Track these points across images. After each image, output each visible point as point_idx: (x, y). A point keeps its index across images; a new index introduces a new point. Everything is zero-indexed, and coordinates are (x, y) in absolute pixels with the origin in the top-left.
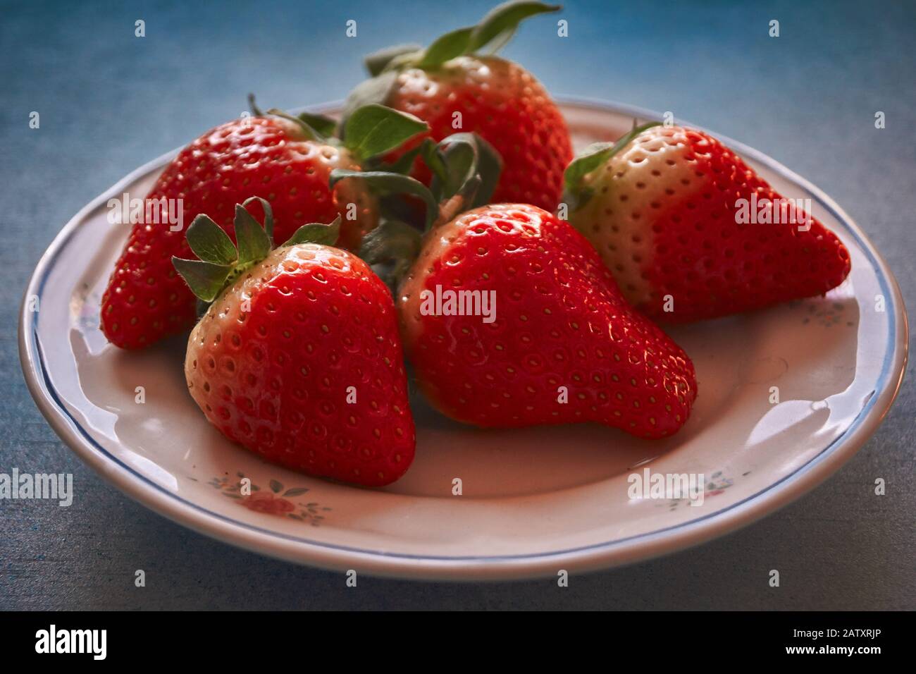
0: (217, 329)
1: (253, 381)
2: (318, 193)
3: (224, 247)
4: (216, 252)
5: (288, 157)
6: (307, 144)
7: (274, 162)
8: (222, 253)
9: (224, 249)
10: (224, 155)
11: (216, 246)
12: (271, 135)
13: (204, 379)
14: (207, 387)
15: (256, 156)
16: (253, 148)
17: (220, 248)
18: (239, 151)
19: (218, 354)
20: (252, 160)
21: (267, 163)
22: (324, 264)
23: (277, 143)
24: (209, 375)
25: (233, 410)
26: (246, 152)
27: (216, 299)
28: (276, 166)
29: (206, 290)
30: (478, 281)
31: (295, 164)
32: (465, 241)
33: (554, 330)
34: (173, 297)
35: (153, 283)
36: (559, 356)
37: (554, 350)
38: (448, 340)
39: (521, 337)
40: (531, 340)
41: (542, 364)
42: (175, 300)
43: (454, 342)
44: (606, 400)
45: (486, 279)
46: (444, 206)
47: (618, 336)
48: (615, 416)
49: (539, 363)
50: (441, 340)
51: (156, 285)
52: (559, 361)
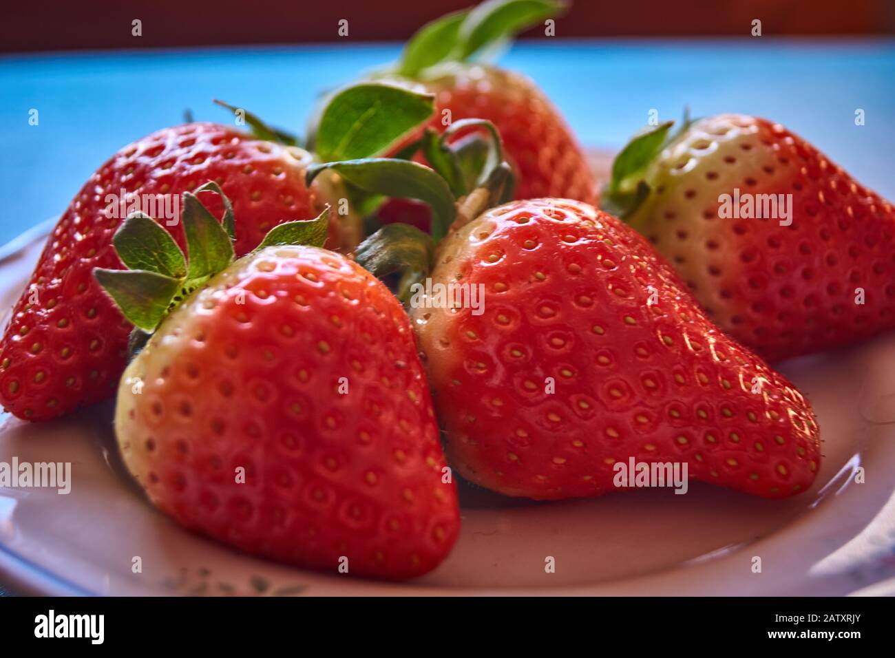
0: (163, 360)
1: (219, 427)
2: (289, 198)
3: (167, 254)
4: (156, 262)
5: (246, 156)
7: (228, 162)
8: (165, 263)
9: (168, 258)
10: (158, 159)
11: (155, 254)
12: (221, 134)
13: (145, 435)
14: (150, 445)
15: (202, 156)
16: (198, 148)
17: (163, 257)
18: (180, 152)
19: (164, 393)
20: (197, 160)
21: (218, 162)
22: (314, 263)
23: (229, 141)
24: (154, 427)
25: (189, 473)
26: (189, 152)
27: (156, 330)
28: (231, 167)
29: (144, 313)
30: (530, 282)
31: (256, 165)
32: (505, 233)
33: (641, 345)
34: (94, 343)
35: (66, 325)
36: (650, 383)
37: (642, 374)
38: (492, 369)
39: (597, 357)
40: (611, 361)
41: (628, 394)
42: (97, 348)
43: (501, 370)
44: (717, 443)
45: (541, 280)
46: (462, 203)
47: (723, 356)
48: (728, 466)
49: (623, 393)
50: (482, 369)
51: (70, 328)
52: (650, 390)
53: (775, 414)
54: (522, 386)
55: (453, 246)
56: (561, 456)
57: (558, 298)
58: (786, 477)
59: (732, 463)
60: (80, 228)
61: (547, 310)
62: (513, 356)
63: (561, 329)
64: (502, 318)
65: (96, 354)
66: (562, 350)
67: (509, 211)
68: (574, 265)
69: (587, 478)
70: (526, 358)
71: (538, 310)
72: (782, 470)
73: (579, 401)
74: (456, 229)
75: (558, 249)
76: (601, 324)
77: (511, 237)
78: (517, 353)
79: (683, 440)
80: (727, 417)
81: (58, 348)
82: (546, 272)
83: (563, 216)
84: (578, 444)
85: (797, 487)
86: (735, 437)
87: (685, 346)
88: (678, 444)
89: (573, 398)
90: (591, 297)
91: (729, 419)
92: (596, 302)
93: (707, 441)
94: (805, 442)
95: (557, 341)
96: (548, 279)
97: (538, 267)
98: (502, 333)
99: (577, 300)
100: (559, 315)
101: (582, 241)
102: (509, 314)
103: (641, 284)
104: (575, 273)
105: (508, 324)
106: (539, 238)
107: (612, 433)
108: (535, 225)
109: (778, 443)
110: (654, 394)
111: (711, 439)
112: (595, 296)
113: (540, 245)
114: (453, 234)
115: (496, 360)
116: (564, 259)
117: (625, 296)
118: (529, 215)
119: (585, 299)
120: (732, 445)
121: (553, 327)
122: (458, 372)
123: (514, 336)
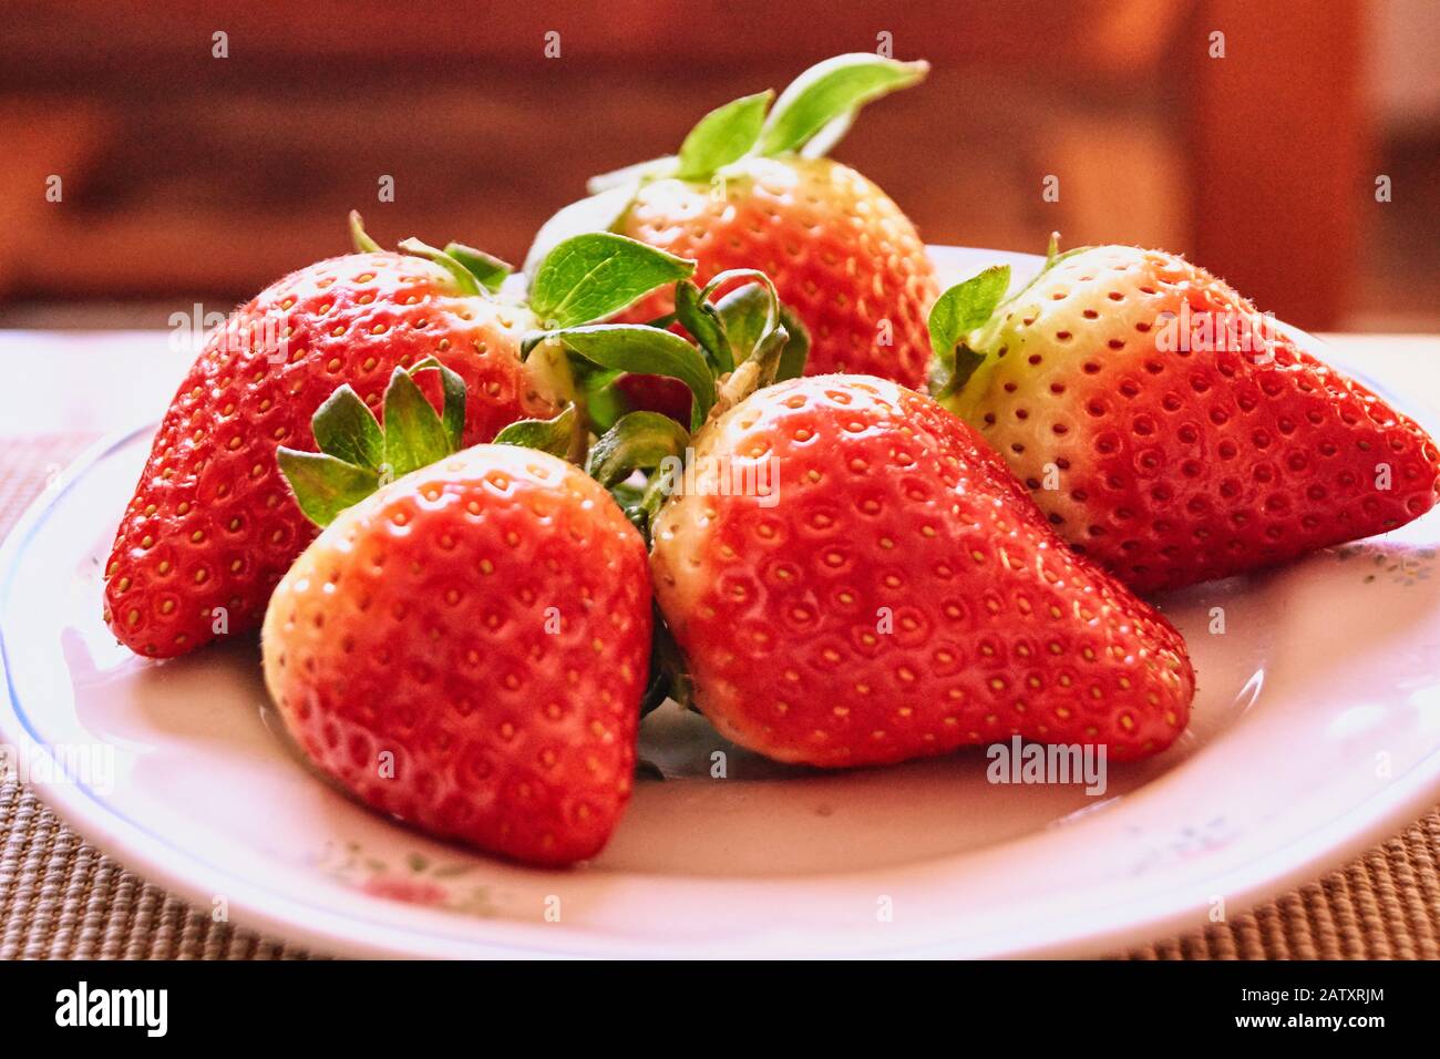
2: (495, 386)
3: (369, 441)
5: (441, 324)
6: (469, 302)
7: (418, 331)
10: (325, 318)
11: (355, 438)
12: (408, 285)
15: (383, 320)
16: (379, 307)
17: (362, 442)
18: (355, 310)
20: (378, 327)
21: (406, 332)
23: (419, 301)
26: (366, 313)
28: (422, 339)
29: (324, 507)
30: (801, 484)
31: (454, 336)
32: (772, 422)
33: (941, 563)
34: (237, 565)
35: (201, 540)
36: (954, 611)
37: (944, 599)
38: (752, 594)
39: (884, 578)
40: (902, 584)
41: (925, 625)
42: (240, 570)
43: (763, 596)
44: (1042, 688)
45: (814, 481)
46: (725, 382)
47: (1053, 577)
48: (1058, 717)
49: (918, 624)
50: (739, 594)
51: (206, 544)
52: (952, 620)
53: (1119, 650)
54: (791, 615)
55: (709, 438)
56: (843, 705)
57: (837, 504)
58: (1133, 732)
59: (1063, 713)
60: (220, 405)
61: (822, 519)
62: (778, 577)
63: (838, 544)
64: (765, 530)
65: (239, 578)
66: (838, 571)
67: (783, 391)
68: (858, 462)
69: (879, 734)
70: (795, 581)
71: (810, 519)
72: (1127, 722)
73: (862, 634)
74: (716, 416)
75: (837, 441)
76: (889, 535)
77: (780, 426)
78: (783, 574)
79: (998, 685)
80: (1055, 654)
81: (192, 571)
82: (821, 470)
83: (847, 399)
84: (863, 689)
85: (1149, 746)
86: (1066, 680)
87: (1001, 564)
88: (992, 690)
89: (855, 631)
90: (880, 503)
91: (1059, 658)
92: (886, 509)
93: (1028, 685)
94: (1160, 687)
95: (834, 558)
96: (824, 480)
97: (811, 464)
98: (763, 548)
99: (861, 507)
100: (837, 526)
101: (872, 431)
102: (773, 524)
103: (948, 485)
104: (860, 471)
105: (771, 537)
106: (814, 426)
107: (906, 675)
108: (811, 412)
109: (1122, 688)
110: (957, 626)
111: (1035, 682)
112: (883, 500)
113: (817, 436)
114: (712, 422)
115: (757, 583)
116: (846, 456)
117: (924, 501)
118: (803, 398)
119: (871, 505)
120: (1060, 690)
121: (828, 541)
122: (710, 599)
123: (779, 552)
